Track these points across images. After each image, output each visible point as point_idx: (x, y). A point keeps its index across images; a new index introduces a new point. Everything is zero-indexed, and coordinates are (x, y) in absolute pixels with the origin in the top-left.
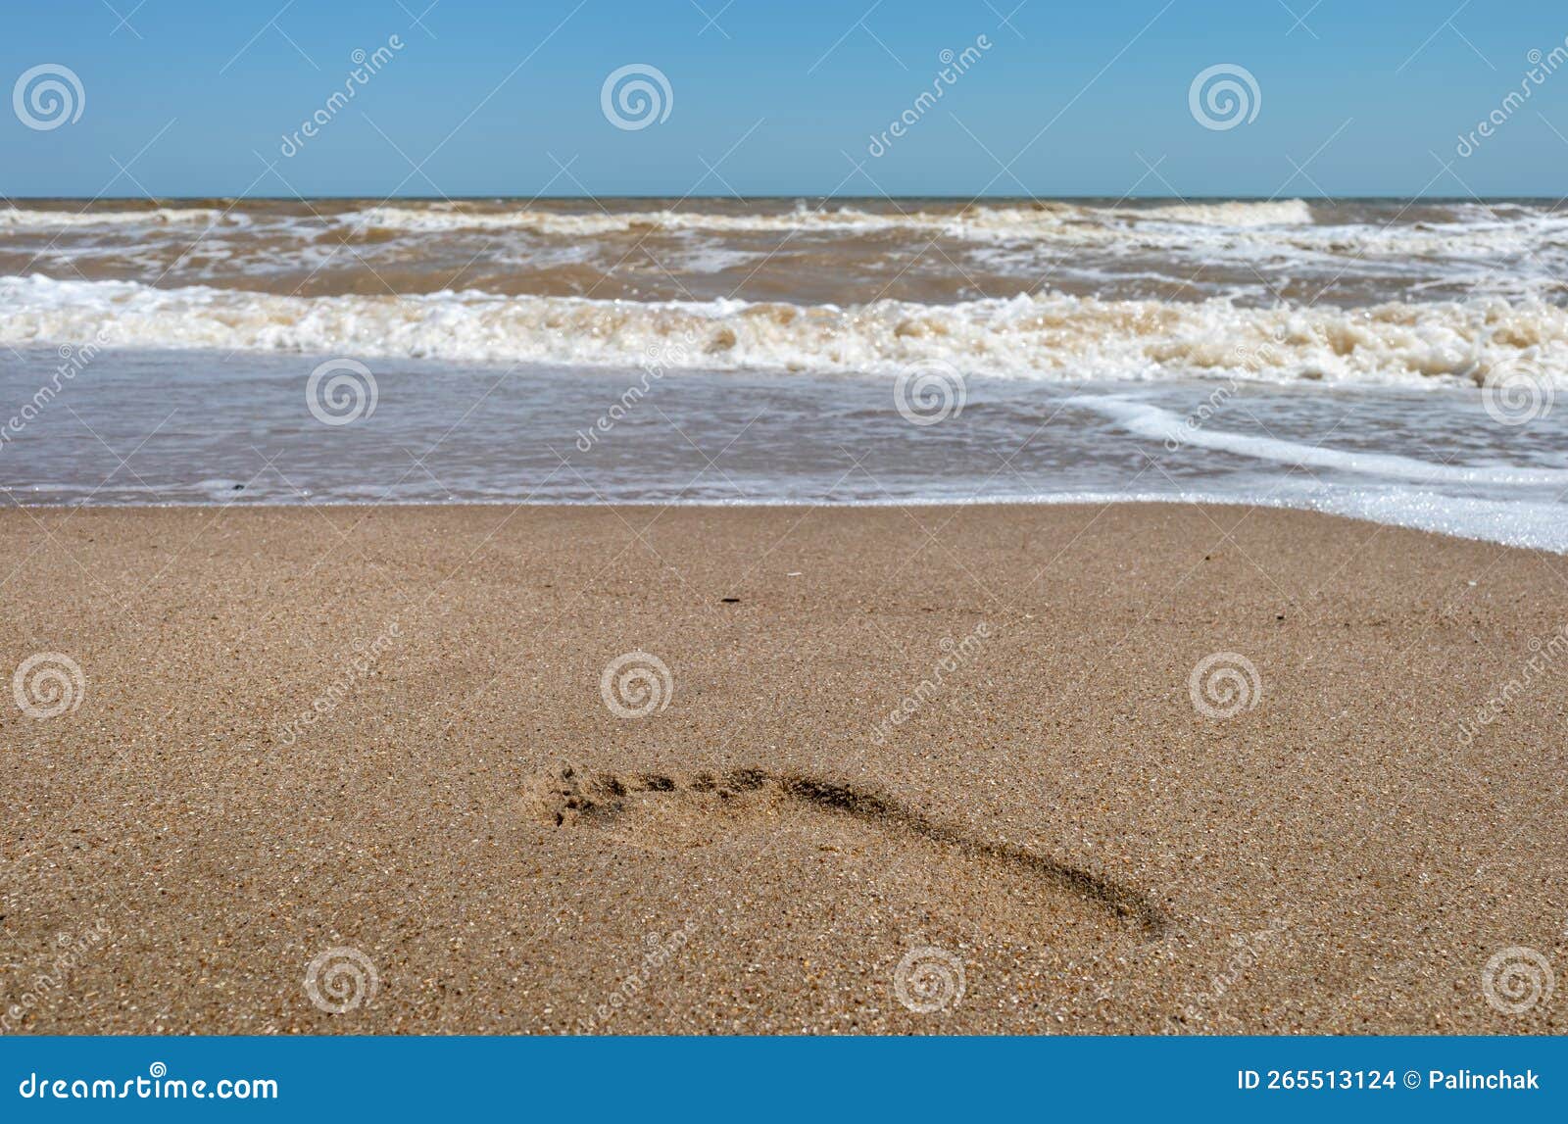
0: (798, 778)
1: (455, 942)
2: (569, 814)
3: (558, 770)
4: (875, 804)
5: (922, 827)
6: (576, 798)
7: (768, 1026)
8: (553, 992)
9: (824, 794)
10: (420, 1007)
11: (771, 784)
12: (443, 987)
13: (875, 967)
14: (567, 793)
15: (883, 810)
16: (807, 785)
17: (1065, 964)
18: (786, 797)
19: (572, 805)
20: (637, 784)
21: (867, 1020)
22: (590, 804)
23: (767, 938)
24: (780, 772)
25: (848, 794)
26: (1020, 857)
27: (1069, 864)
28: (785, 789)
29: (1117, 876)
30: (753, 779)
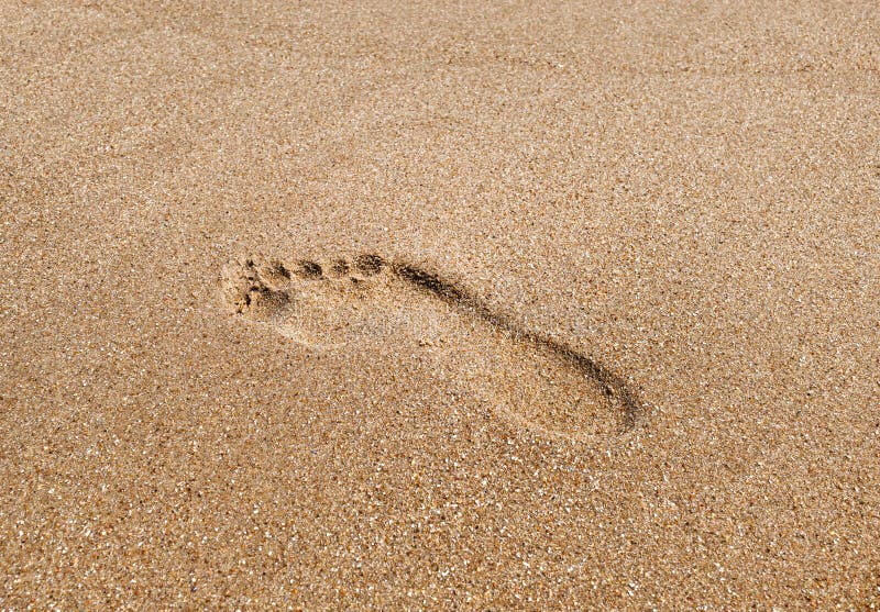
0: (403, 265)
1: (192, 445)
2: (254, 296)
3: (243, 260)
4: (454, 292)
5: (486, 314)
6: (257, 284)
7: (391, 521)
8: (258, 493)
9: (421, 278)
10: (177, 509)
11: (386, 269)
12: (189, 489)
13: (456, 464)
14: (251, 279)
15: (459, 297)
16: (409, 270)
17: (572, 458)
18: (395, 277)
19: (255, 289)
20: (296, 268)
21: (450, 514)
22: (267, 289)
23: (388, 438)
24: (391, 259)
25: (437, 282)
26: (547, 343)
27: (579, 351)
28: (395, 272)
29: (608, 364)
30: (373, 263)
